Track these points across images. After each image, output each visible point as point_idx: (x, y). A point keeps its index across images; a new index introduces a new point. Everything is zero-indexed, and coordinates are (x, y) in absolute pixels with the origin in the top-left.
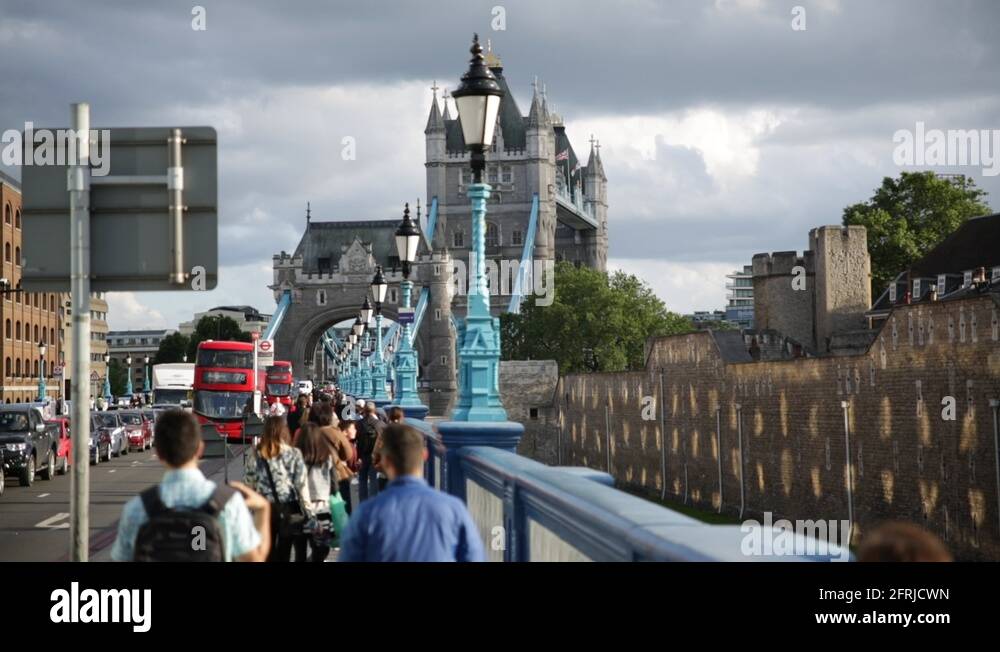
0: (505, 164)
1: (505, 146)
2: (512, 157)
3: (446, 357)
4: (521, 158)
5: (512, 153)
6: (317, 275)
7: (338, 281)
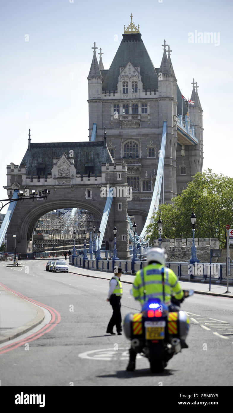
0: (144, 101)
1: (143, 88)
2: (148, 95)
3: (125, 235)
4: (155, 96)
5: (148, 93)
6: (37, 179)
7: (51, 184)
